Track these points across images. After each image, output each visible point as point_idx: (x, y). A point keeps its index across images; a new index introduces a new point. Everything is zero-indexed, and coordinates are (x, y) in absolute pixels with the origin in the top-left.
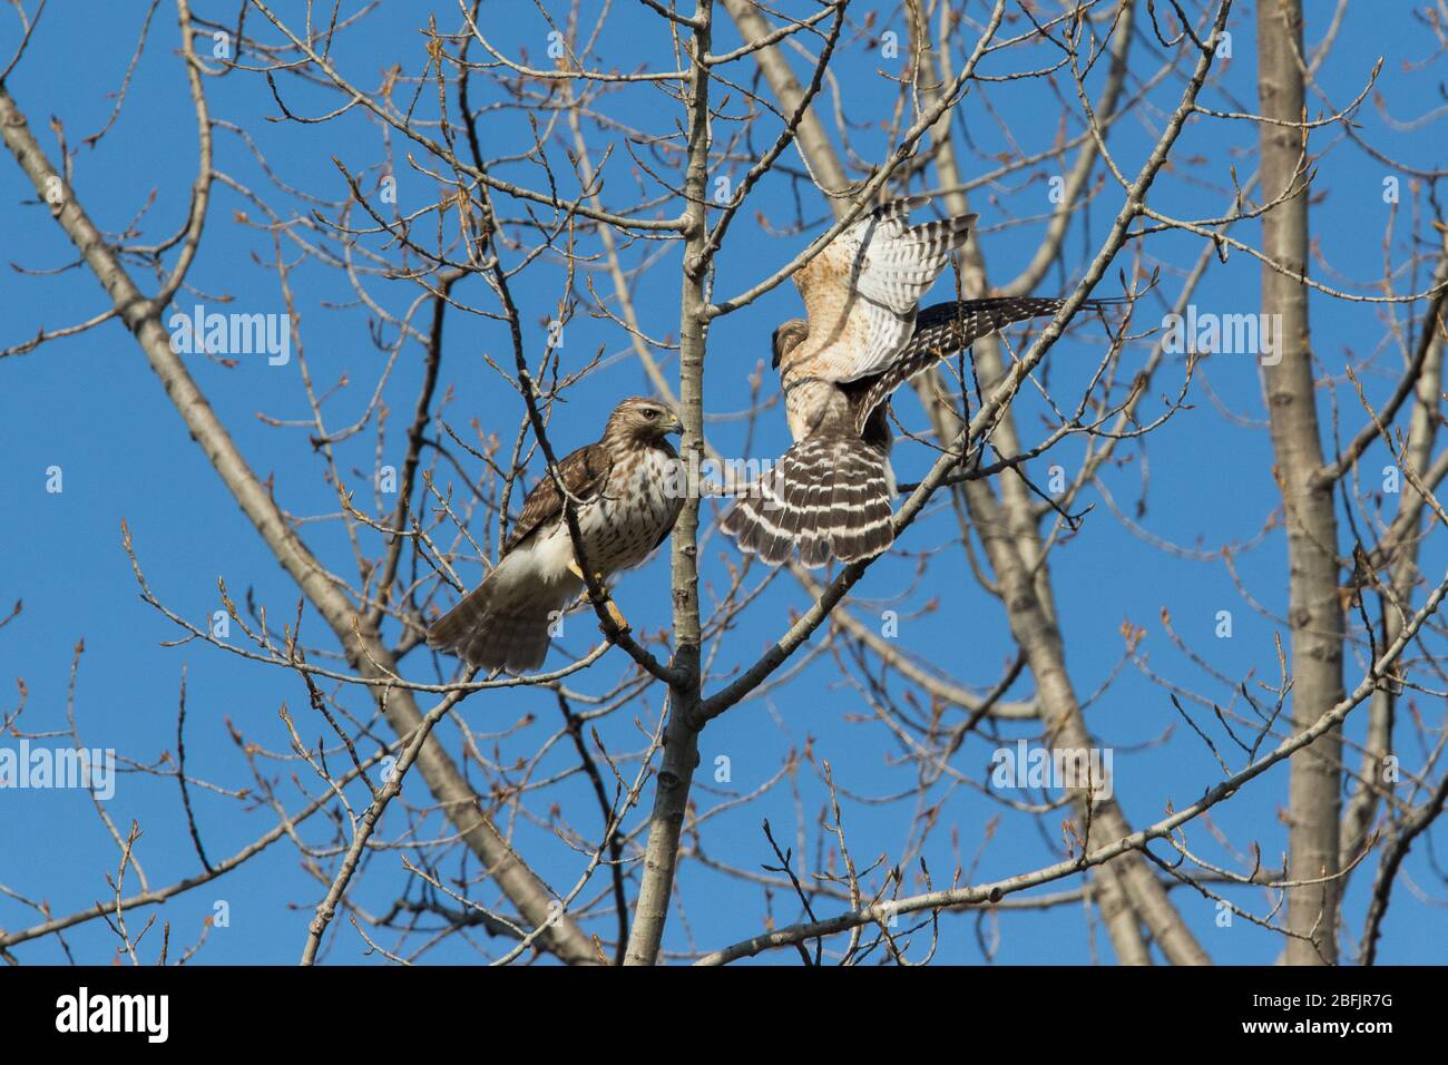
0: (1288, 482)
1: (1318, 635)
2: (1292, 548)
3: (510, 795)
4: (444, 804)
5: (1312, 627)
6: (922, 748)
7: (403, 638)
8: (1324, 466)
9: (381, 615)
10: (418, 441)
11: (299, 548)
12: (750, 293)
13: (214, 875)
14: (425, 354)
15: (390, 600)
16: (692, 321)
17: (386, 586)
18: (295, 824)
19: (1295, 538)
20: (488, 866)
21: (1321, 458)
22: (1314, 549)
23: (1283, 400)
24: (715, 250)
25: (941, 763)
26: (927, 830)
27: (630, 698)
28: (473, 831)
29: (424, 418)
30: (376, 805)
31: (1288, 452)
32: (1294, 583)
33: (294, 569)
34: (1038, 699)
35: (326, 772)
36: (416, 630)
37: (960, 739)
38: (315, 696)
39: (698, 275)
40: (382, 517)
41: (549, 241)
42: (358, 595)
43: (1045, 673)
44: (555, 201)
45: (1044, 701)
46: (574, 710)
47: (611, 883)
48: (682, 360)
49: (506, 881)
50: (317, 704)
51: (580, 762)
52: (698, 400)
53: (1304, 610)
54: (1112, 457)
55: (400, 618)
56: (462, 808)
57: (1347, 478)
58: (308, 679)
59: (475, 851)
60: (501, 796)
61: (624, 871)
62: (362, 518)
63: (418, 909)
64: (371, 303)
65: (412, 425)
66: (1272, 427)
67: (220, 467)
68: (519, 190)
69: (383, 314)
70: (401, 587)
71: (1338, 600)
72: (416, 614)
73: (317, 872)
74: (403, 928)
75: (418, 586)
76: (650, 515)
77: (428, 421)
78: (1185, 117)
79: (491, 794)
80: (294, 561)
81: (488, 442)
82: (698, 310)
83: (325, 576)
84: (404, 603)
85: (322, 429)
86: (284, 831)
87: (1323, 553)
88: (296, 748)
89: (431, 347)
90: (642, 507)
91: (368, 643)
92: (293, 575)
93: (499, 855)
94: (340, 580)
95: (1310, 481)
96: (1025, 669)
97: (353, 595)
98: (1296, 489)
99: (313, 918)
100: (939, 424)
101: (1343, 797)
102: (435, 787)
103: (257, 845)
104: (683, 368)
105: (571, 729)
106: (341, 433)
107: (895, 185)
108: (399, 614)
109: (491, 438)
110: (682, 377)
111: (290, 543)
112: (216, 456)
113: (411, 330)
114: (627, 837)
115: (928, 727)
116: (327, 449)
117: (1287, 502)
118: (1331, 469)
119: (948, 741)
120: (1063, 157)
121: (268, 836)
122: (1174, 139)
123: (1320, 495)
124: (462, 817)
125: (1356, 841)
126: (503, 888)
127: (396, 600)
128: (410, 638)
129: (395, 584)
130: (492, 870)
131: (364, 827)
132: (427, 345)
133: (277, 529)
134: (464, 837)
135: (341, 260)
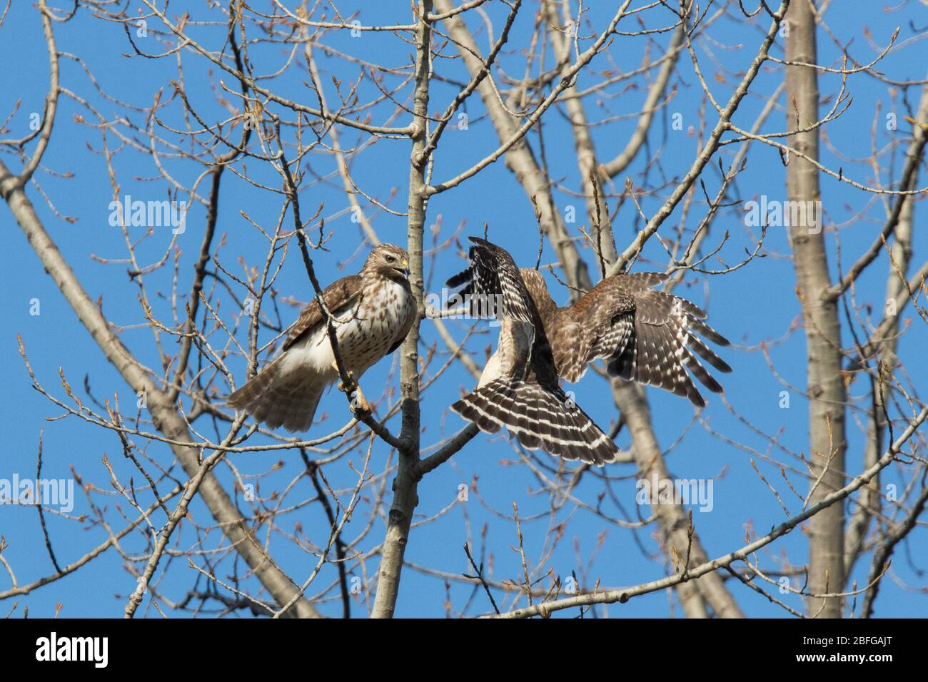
0: (806, 298)
1: (828, 403)
2: (809, 343)
3: (267, 517)
4: (222, 524)
5: (823, 398)
6: (553, 483)
7: (193, 409)
8: (831, 286)
9: (177, 393)
10: (202, 273)
11: (121, 348)
12: (457, 179)
13: (62, 575)
14: (207, 212)
15: (183, 383)
16: (417, 197)
17: (180, 374)
18: (118, 539)
19: (812, 336)
20: (252, 568)
21: (829, 281)
22: (825, 344)
23: (802, 240)
24: (433, 149)
25: (566, 493)
26: (557, 539)
27: (350, 450)
28: (241, 543)
29: (207, 257)
30: (170, 523)
31: (806, 276)
32: (811, 367)
33: (117, 362)
34: (633, 449)
35: (136, 502)
36: (202, 404)
37: (579, 477)
38: (127, 449)
39: (422, 165)
40: (178, 326)
41: (319, 139)
42: (161, 380)
43: (638, 430)
44: (322, 114)
45: (637, 450)
46: (311, 458)
47: (337, 578)
48: (409, 224)
49: (265, 578)
50: (129, 454)
51: (316, 494)
52: (420, 252)
53: (818, 386)
54: (683, 281)
55: (191, 396)
56: (234, 527)
57: (847, 294)
58: (122, 437)
59: (244, 557)
60: (261, 518)
61: (347, 570)
62: (158, 324)
63: (204, 598)
64: (169, 177)
65: (198, 262)
66: (795, 259)
67: (65, 292)
68: (298, 106)
69: (177, 185)
70: (191, 374)
71: (842, 379)
72: (201, 393)
73: (134, 572)
74: (194, 611)
75: (202, 373)
76: (387, 324)
77: (209, 258)
78: (760, 63)
79: (254, 517)
80: (116, 357)
81: (250, 274)
82: (421, 190)
83: (139, 367)
84: (193, 385)
85: (135, 264)
86: (111, 544)
87: (831, 346)
88: (114, 485)
89: (210, 208)
90: (382, 318)
91: (168, 413)
92: (117, 367)
93: (260, 560)
94: (149, 370)
95: (822, 295)
96: (624, 429)
97: (158, 379)
98: (811, 302)
99: (128, 603)
100: (563, 258)
101: (847, 516)
102: (215, 512)
103: (93, 553)
104: (410, 229)
105: (310, 472)
106: (148, 268)
107: (532, 93)
108: (189, 393)
109: (253, 270)
110: (409, 236)
111: (114, 344)
112: (62, 284)
113: (197, 196)
114: (349, 546)
115: (557, 468)
116: (139, 278)
117: (805, 311)
118: (836, 288)
119: (571, 479)
120: (648, 74)
121: (100, 548)
122: (753, 79)
123: (828, 306)
124: (234, 533)
125: (856, 546)
126: (263, 583)
127: (188, 383)
128: (197, 410)
129: (187, 372)
130: (255, 570)
131: (162, 539)
132: (208, 207)
133: (104, 335)
134: (236, 547)
135: (148, 148)
